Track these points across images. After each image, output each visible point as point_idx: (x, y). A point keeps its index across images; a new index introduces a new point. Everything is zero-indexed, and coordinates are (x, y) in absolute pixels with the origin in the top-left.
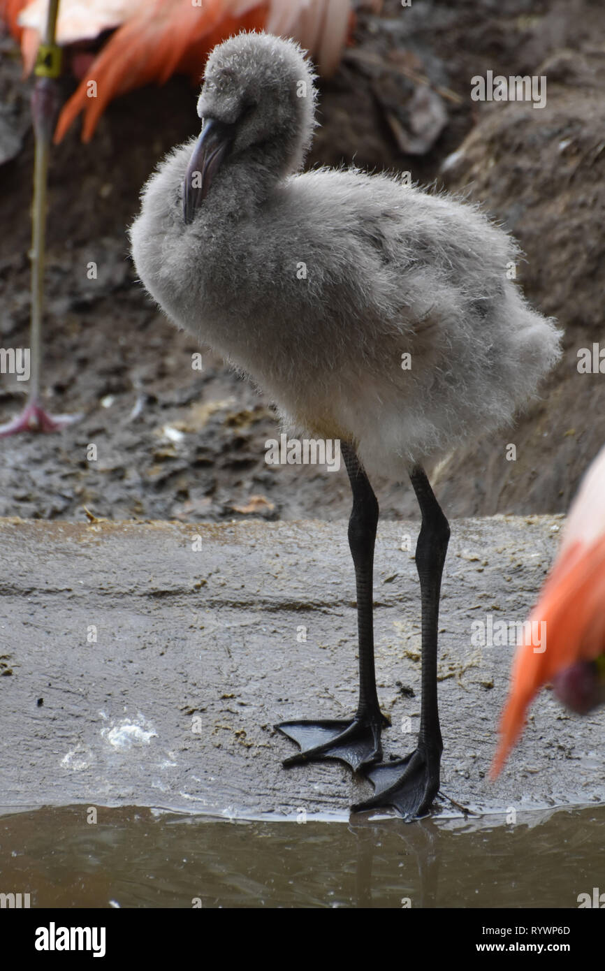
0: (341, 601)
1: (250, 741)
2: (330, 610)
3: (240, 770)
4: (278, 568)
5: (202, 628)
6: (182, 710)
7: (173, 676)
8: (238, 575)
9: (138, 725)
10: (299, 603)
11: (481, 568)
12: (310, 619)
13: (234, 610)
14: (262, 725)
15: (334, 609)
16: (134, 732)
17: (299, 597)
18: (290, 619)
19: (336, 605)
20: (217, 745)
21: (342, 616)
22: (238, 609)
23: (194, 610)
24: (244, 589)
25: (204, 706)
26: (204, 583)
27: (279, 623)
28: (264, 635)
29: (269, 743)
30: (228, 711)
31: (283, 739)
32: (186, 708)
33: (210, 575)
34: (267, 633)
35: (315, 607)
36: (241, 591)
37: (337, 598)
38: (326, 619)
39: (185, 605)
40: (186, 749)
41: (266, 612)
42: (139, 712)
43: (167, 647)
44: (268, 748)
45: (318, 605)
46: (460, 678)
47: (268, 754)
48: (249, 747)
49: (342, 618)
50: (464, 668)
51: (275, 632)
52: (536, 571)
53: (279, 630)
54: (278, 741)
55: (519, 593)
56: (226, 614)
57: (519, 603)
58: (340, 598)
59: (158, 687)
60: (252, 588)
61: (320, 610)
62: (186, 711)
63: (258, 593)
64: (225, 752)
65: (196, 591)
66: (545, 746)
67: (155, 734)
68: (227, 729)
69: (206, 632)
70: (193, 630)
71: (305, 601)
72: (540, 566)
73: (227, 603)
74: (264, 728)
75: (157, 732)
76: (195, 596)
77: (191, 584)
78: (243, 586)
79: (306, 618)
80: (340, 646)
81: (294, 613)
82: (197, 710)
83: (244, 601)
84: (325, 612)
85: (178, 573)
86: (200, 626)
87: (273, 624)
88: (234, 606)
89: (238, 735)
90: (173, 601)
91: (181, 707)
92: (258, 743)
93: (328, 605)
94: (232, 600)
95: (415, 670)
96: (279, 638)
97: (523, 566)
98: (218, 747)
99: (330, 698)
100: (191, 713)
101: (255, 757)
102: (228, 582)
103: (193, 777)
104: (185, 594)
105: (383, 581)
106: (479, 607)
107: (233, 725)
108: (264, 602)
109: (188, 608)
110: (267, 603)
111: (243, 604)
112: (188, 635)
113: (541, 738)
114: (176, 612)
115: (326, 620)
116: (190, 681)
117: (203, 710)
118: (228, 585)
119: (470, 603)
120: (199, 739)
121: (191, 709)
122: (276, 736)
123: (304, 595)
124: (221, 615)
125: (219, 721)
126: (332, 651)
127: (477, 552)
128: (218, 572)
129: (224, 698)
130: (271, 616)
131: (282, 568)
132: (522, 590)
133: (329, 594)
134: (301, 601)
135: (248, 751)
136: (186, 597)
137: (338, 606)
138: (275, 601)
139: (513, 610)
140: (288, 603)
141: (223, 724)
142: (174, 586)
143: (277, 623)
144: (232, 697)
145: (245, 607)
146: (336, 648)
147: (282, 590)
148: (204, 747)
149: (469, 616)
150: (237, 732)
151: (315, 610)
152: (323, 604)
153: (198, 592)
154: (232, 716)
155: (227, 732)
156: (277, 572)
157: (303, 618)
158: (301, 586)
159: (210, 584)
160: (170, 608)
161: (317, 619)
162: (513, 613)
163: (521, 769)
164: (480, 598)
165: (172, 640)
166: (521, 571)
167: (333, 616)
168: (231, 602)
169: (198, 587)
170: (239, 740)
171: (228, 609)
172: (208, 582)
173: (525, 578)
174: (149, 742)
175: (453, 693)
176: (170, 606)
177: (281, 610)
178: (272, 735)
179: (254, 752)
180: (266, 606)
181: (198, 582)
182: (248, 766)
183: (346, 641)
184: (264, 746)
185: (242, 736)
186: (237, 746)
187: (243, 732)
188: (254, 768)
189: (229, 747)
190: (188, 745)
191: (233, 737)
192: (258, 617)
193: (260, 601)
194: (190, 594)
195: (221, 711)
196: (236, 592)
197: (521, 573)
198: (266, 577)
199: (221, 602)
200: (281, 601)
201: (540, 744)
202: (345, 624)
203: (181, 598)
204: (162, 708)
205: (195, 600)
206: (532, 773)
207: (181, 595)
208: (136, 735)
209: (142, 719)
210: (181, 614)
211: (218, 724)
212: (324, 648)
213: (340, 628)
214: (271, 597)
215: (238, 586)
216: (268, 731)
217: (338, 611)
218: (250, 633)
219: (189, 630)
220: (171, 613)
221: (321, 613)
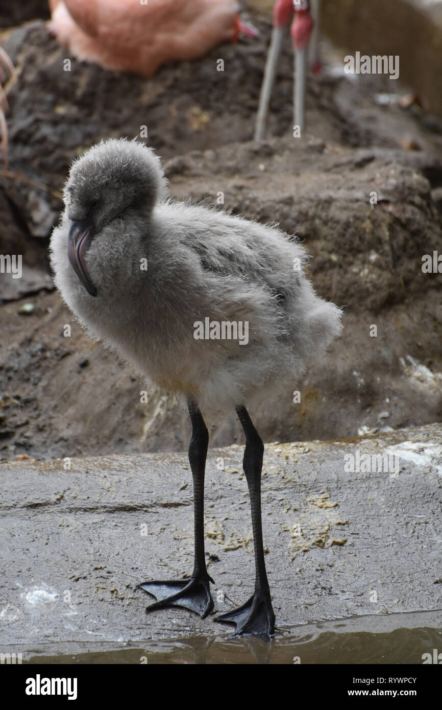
0: (155, 503)
1: (122, 595)
2: (149, 509)
3: (121, 614)
4: (108, 484)
5: (68, 526)
6: (71, 578)
7: (58, 558)
8: (83, 490)
9: (44, 590)
10: (128, 506)
11: (241, 477)
12: (137, 516)
13: (86, 513)
14: (127, 585)
15: (152, 509)
16: (43, 594)
17: (127, 502)
18: (123, 517)
19: (152, 506)
20: (101, 599)
21: (157, 513)
22: (88, 513)
23: (60, 515)
24: (89, 499)
25: (85, 575)
26: (62, 497)
27: (118, 520)
28: (109, 528)
29: (134, 595)
30: (102, 577)
31: (142, 593)
32: (73, 577)
33: (65, 491)
34: (111, 527)
35: (138, 508)
36: (88, 501)
37: (152, 501)
38: (147, 516)
39: (53, 512)
40: (81, 603)
41: (107, 513)
42: (42, 581)
43: (48, 539)
44: (135, 599)
45: (141, 507)
46: (247, 548)
47: (136, 603)
48: (122, 599)
49: (158, 514)
50: (247, 541)
51: (116, 525)
52: (277, 477)
53: (118, 525)
54: (140, 594)
55: (269, 492)
56: (81, 516)
57: (271, 498)
58: (154, 501)
59: (50, 565)
60: (96, 498)
61: (142, 510)
62: (74, 579)
63: (99, 501)
64: (107, 603)
65: (58, 502)
66: (312, 588)
67: (57, 595)
68: (104, 589)
69: (70, 528)
70: (62, 527)
71: (132, 505)
72: (279, 474)
73: (80, 509)
74: (128, 587)
75: (58, 593)
76: (58, 505)
77: (54, 498)
78: (88, 498)
79: (134, 516)
80: (161, 532)
81: (126, 513)
82: (81, 578)
83: (91, 507)
84: (146, 511)
85: (43, 492)
86: (66, 525)
87: (113, 521)
88: (85, 510)
89: (112, 592)
90: (44, 509)
91: (69, 577)
92: (127, 596)
93: (147, 507)
94: (83, 507)
95: (215, 545)
96: (120, 529)
97: (268, 475)
98: (102, 600)
99: (165, 565)
100: (77, 580)
101: (128, 605)
102: (77, 495)
103: (91, 620)
104: (51, 505)
105: (179, 489)
106: (245, 502)
107: (107, 586)
108: (105, 507)
109: (55, 513)
110: (107, 507)
111: (91, 509)
112: (60, 531)
113: (309, 583)
114: (48, 517)
115: (148, 516)
116: (70, 560)
117: (85, 578)
118: (78, 497)
119: (239, 500)
120: (88, 596)
121: (77, 577)
122: (137, 591)
123: (130, 501)
124: (77, 517)
125: (97, 584)
126: (157, 536)
127: (235, 467)
128: (69, 489)
129: (96, 569)
130: (111, 516)
131: (111, 484)
132: (271, 489)
133: (146, 500)
134: (129, 504)
135: (122, 602)
136: (52, 506)
137: (153, 507)
138: (111, 506)
139: (268, 503)
140: (121, 506)
141: (101, 586)
142: (43, 500)
143: (116, 520)
144: (101, 568)
145: (92, 511)
146: (159, 534)
147: (115, 498)
148: (93, 601)
149: (240, 508)
150: (112, 590)
151: (139, 510)
152: (144, 506)
153: (59, 503)
154: (105, 580)
155: (104, 590)
156: (108, 487)
157: (132, 515)
158: (127, 495)
159: (66, 497)
160: (43, 515)
161: (141, 515)
162: (268, 505)
163: (302, 603)
164: (245, 496)
165: (51, 534)
166: (267, 477)
167: (151, 513)
168: (83, 508)
169: (58, 500)
170: (115, 595)
171: (82, 513)
172: (64, 496)
173: (270, 482)
174: (54, 600)
175: (244, 557)
176: (42, 513)
177: (117, 512)
178: (135, 591)
179: (127, 602)
180: (106, 509)
181: (58, 497)
182: (126, 611)
183: (164, 529)
184: (132, 598)
185: (115, 592)
186: (114, 599)
187: (116, 590)
188: (130, 612)
189: (110, 600)
190: (81, 600)
191: (109, 593)
192: (103, 517)
193: (102, 506)
194: (54, 504)
195: (97, 578)
196: (84, 501)
197: (267, 479)
198: (101, 490)
199: (76, 508)
200: (116, 505)
201: (309, 586)
202: (161, 518)
203: (49, 507)
204: (57, 578)
205: (58, 508)
206: (310, 605)
207: (49, 506)
208: (45, 596)
209: (46, 586)
210: (51, 518)
211: (99, 586)
212: (151, 534)
213: (158, 520)
214: (108, 503)
215: (86, 497)
216: (131, 588)
217: (154, 510)
218: (100, 527)
219: (60, 528)
220: (45, 518)
221: (143, 512)
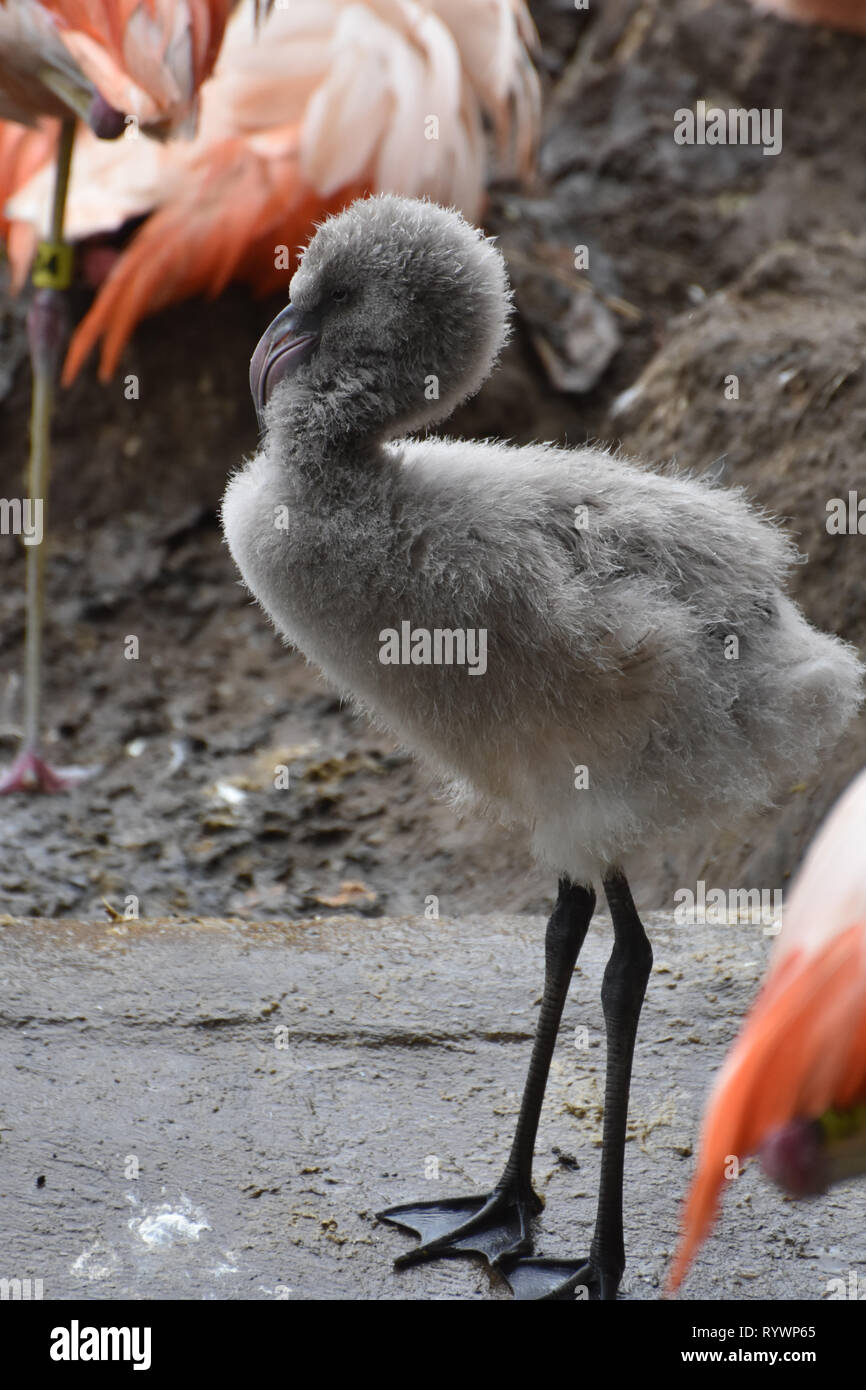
0: (472, 1032)
1: (343, 1234)
2: (456, 1044)
3: (329, 1278)
4: (381, 986)
5: (273, 1073)
6: (245, 1191)
7: (230, 1142)
8: (324, 995)
9: (181, 1214)
10: (413, 1035)
11: (673, 983)
12: (428, 1058)
13: (319, 1046)
14: (361, 1211)
15: (462, 1044)
16: (177, 1223)
17: (411, 1026)
18: (399, 1058)
19: (464, 1037)
20: (296, 1240)
21: (474, 1053)
22: (324, 1045)
23: (262, 1047)
24: (333, 1016)
25: (277, 1185)
26: (276, 1008)
27: (384, 1064)
28: (362, 1081)
29: (369, 1237)
30: (311, 1191)
31: (390, 1232)
32: (251, 1188)
33: (284, 995)
34: (367, 1079)
35: (434, 1041)
36: (329, 1019)
37: (466, 1028)
38: (452, 1057)
39: (248, 1040)
40: (251, 1248)
41: (366, 1048)
42: (183, 1194)
43: (222, 1100)
44: (370, 1244)
45: (440, 1038)
46: (644, 1142)
47: (369, 1253)
48: (341, 1243)
49: (474, 1056)
50: (649, 1127)
51: (378, 1077)
52: (751, 987)
53: (383, 1075)
54: (384, 1234)
55: (728, 1019)
56: (308, 1051)
57: (728, 1033)
58: (471, 1028)
59: (209, 1157)
60: (344, 1013)
61: (442, 1045)
62: (251, 1192)
63: (353, 1022)
64: (307, 1250)
65: (264, 1019)
66: (765, 1240)
67: (206, 1226)
68: (309, 1218)
69: (279, 1078)
70: (260, 1075)
71: (420, 1033)
72: (756, 979)
73: (308, 1036)
74: (362, 1216)
75: (209, 1222)
76: (262, 1026)
77: (257, 1009)
78: (331, 1012)
79: (422, 1057)
80: (471, 1096)
81: (405, 1050)
82: (266, 1191)
83: (332, 1033)
84: (449, 1048)
85: (239, 994)
86: (271, 1070)
87: (375, 1066)
88: (319, 1039)
89: (325, 1226)
90: (231, 1033)
91: (243, 1187)
92: (354, 1237)
93: (454, 1038)
94: (316, 1032)
95: (579, 1131)
96: (384, 1086)
97: (733, 980)
98: (297, 1244)
99: (457, 1172)
100: (258, 1195)
101: (350, 1258)
102: (310, 1005)
103: (262, 1288)
104: (249, 1023)
105: (532, 1002)
106: (670, 1040)
107: (318, 1212)
108: (362, 1035)
109: (253, 1043)
110: (367, 1036)
111: (332, 1037)
112: (253, 1082)
113: (761, 1228)
114: (236, 1049)
115: (451, 1059)
116: (256, 1149)
117: (275, 1191)
118: (310, 1009)
119: (658, 1034)
120: (270, 1233)
121: (258, 1190)
122: (380, 1227)
123: (420, 1023)
124: (300, 1053)
125: (298, 1207)
126: (460, 1104)
127: (668, 961)
128: (295, 991)
129: (306, 1172)
130: (372, 1055)
131: (388, 985)
132: (732, 1014)
133: (454, 1023)
134: (414, 1031)
135: (339, 1249)
136: (249, 1027)
137: (468, 1039)
138: (377, 1032)
139: (719, 1043)
140: (396, 1035)
141: (304, 1211)
142: (233, 1012)
143: (381, 1064)
144: (316, 1171)
145: (334, 1042)
146: (465, 1100)
147: (387, 1016)
148: (278, 1243)
149: (655, 1053)
150: (324, 1222)
151: (435, 1045)
152: (447, 1037)
153: (268, 1021)
154: (316, 1199)
155: (310, 1222)
156: (381, 990)
157: (417, 1056)
158: (416, 1010)
159: (284, 1009)
160: (227, 1044)
161: (438, 1057)
162: (719, 1047)
163: (733, 1273)
164: (672, 1026)
165: (231, 1090)
166: (730, 986)
167: (461, 1053)
168: (315, 1035)
169: (266, 1013)
170: (328, 1234)
171: (311, 1044)
172: (282, 1005)
173: (736, 998)
174: (198, 1237)
175: (634, 1163)
176: (226, 1041)
177: (386, 1046)
178: (375, 1227)
179: (348, 1250)
180: (365, 1039)
181: (267, 1007)
182: (340, 1271)
183: (479, 1090)
184: (363, 1242)
185: (331, 1227)
186: (324, 1243)
187: (333, 1222)
188: (349, 1274)
189: (314, 1244)
190: (254, 1241)
191: (318, 1230)
192: (353, 1056)
193: (355, 1033)
194: (255, 1023)
195: (302, 1192)
196: (322, 1020)
197: (730, 990)
198: (364, 997)
199: (301, 1034)
200: (386, 1032)
201: (759, 1236)
202: (479, 1065)
203: (243, 1029)
204: (217, 1188)
205: (262, 1032)
206: (749, 1278)
207: (243, 1026)
208: (179, 1228)
209: (187, 1205)
210: (243, 1053)
211: (297, 1211)
212: (449, 1100)
213: (472, 1070)
214: (372, 1027)
215: (325, 1011)
216: (369, 1219)
217: (468, 1046)
218: (342, 1079)
219: (255, 1075)
220: (229, 1050)
221: (443, 1050)
